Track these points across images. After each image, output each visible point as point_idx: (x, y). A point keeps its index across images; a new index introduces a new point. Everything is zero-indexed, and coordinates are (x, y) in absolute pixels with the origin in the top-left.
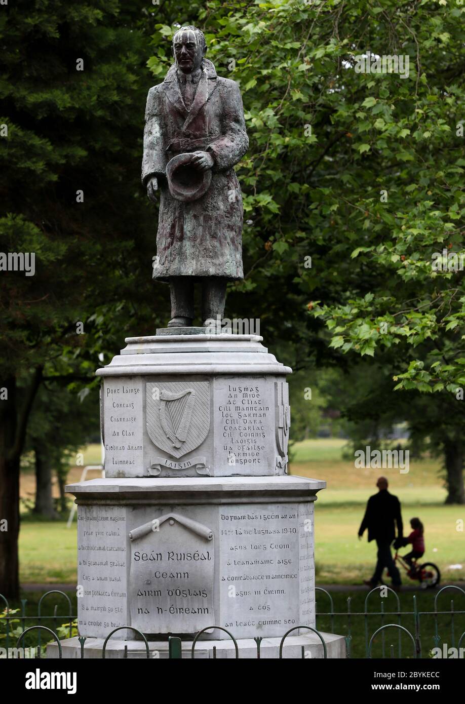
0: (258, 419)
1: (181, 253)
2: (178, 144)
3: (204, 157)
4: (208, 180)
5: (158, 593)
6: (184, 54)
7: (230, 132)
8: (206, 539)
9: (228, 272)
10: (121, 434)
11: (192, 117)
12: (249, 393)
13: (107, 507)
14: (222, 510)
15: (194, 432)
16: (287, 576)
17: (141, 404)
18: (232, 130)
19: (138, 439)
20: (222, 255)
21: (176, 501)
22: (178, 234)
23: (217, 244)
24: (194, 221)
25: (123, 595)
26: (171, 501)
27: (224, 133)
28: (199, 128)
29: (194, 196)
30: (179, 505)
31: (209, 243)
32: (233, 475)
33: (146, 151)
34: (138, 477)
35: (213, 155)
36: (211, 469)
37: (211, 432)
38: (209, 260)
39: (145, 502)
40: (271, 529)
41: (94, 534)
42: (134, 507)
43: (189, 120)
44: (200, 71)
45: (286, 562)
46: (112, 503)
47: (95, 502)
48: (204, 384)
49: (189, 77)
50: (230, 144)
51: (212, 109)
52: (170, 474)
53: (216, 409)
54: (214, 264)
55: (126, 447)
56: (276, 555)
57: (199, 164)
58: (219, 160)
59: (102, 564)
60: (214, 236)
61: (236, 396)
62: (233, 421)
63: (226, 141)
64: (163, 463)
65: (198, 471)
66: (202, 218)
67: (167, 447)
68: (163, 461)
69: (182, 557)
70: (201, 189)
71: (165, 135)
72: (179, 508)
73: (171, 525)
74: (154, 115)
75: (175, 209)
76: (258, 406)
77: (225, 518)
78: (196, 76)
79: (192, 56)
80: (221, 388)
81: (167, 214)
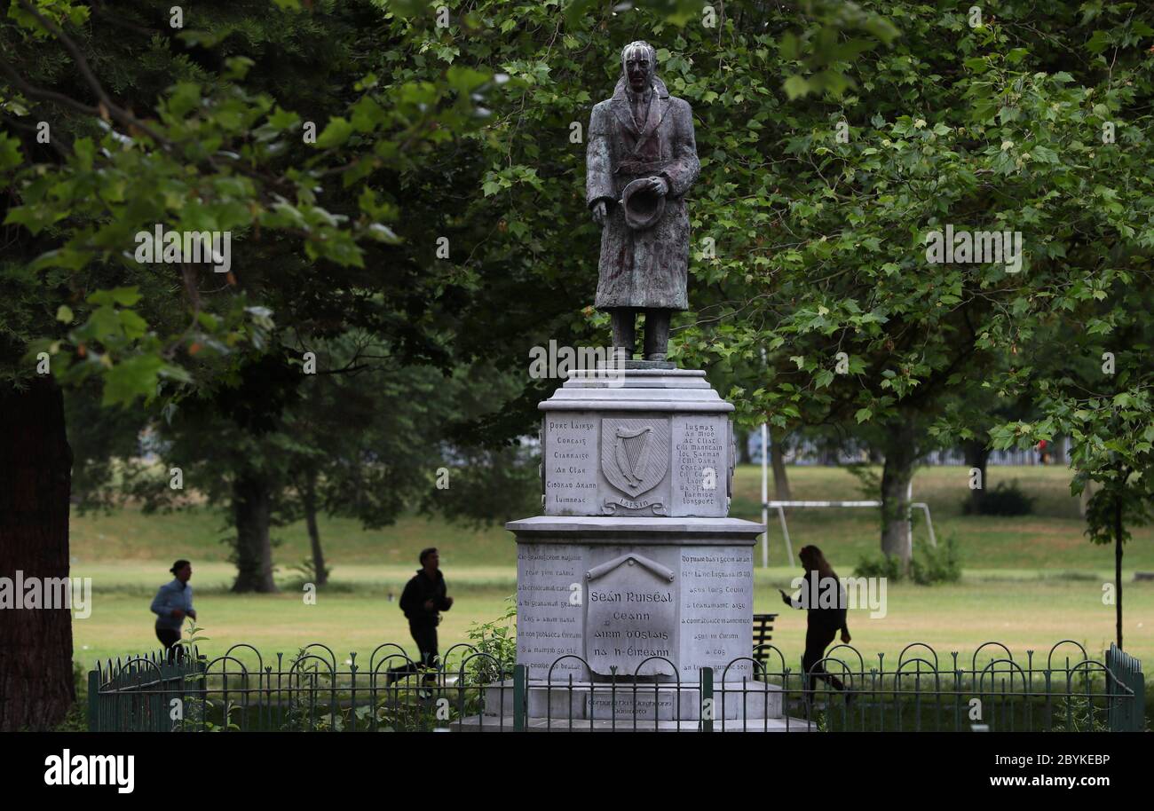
0: (712, 459)
1: (631, 283)
2: (629, 168)
3: (659, 181)
4: (662, 207)
5: (616, 634)
6: (637, 73)
7: (683, 156)
8: (666, 580)
9: (678, 304)
10: (567, 471)
11: (645, 139)
12: (704, 431)
13: (558, 547)
14: (684, 552)
15: (652, 470)
16: (740, 621)
17: (595, 439)
18: (685, 153)
19: (592, 475)
20: (673, 286)
21: (636, 541)
22: (627, 262)
23: (667, 274)
24: (644, 249)
25: (577, 636)
26: (631, 541)
27: (676, 156)
28: (652, 152)
29: (648, 223)
30: (639, 545)
31: (659, 273)
32: (689, 516)
33: (591, 174)
34: (589, 516)
35: (668, 181)
36: (669, 509)
37: (669, 470)
38: (660, 291)
39: (604, 541)
40: (728, 572)
41: (540, 574)
42: (592, 546)
43: (641, 142)
44: (650, 89)
45: (740, 607)
46: (568, 541)
47: (543, 540)
48: (663, 421)
49: (641, 96)
50: (684, 169)
51: (665, 131)
52: (625, 513)
53: (674, 447)
54: (665, 296)
55: (574, 485)
56: (730, 598)
57: (656, 190)
58: (674, 186)
59: (549, 604)
60: (664, 266)
61: (692, 434)
62: (689, 461)
63: (680, 167)
64: (619, 503)
65: (654, 510)
66: (653, 246)
67: (623, 485)
68: (619, 500)
69: (642, 598)
70: (655, 217)
71: (613, 157)
72: (638, 548)
73: (630, 565)
74: (600, 135)
75: (623, 236)
76: (713, 445)
77: (685, 559)
78: (647, 95)
79: (645, 74)
80: (679, 425)
81: (614, 240)
